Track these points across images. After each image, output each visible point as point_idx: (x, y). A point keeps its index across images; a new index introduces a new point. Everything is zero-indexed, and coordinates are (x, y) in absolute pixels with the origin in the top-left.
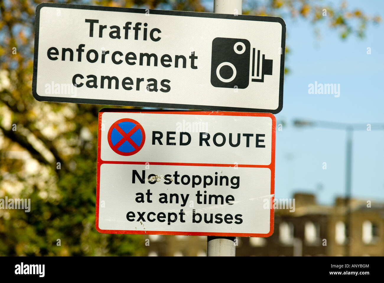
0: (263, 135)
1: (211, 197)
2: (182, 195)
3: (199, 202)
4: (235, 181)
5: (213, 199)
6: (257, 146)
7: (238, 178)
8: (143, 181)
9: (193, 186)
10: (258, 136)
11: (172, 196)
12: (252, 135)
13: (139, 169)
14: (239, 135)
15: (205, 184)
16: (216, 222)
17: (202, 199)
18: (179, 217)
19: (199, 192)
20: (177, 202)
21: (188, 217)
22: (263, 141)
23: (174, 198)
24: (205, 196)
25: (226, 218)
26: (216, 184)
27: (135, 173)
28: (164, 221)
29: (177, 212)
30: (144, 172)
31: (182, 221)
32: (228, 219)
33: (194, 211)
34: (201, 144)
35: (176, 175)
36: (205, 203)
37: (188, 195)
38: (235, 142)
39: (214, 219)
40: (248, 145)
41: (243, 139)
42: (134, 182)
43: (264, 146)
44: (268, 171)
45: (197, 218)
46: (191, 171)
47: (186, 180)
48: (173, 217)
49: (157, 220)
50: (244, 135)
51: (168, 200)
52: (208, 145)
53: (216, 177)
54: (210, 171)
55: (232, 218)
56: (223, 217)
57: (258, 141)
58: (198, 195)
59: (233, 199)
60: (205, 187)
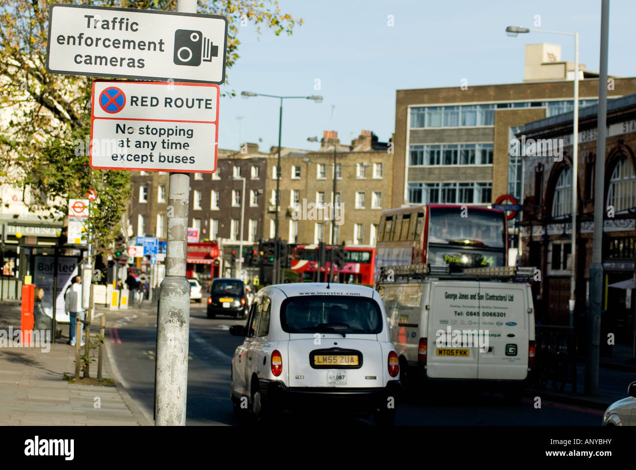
0: (211, 100)
1: (172, 144)
2: (152, 142)
3: (164, 148)
4: (190, 132)
5: (174, 145)
6: (206, 108)
7: (192, 131)
8: (123, 132)
9: (160, 136)
10: (207, 100)
11: (144, 143)
12: (203, 100)
13: (121, 123)
14: (193, 100)
15: (168, 134)
16: (176, 162)
17: (166, 145)
18: (149, 158)
19: (164, 140)
20: (148, 147)
21: (156, 158)
22: (210, 104)
23: (146, 144)
24: (168, 143)
25: (183, 160)
26: (176, 135)
27: (118, 126)
28: (138, 161)
29: (148, 155)
30: (124, 125)
31: (151, 161)
32: (184, 159)
33: (160, 154)
34: (166, 106)
35: (148, 128)
36: (168, 148)
37: (156, 143)
38: (190, 104)
39: (175, 160)
40: (199, 107)
41: (196, 103)
42: (117, 132)
43: (211, 108)
44: (214, 125)
45: (162, 159)
46: (158, 125)
47: (154, 131)
48: (145, 158)
49: (133, 160)
50: (197, 100)
51: (142, 146)
52: (171, 106)
53: (176, 130)
54: (172, 126)
55: (187, 159)
56: (181, 159)
57: (207, 104)
58: (163, 142)
59: (188, 146)
60: (168, 136)
